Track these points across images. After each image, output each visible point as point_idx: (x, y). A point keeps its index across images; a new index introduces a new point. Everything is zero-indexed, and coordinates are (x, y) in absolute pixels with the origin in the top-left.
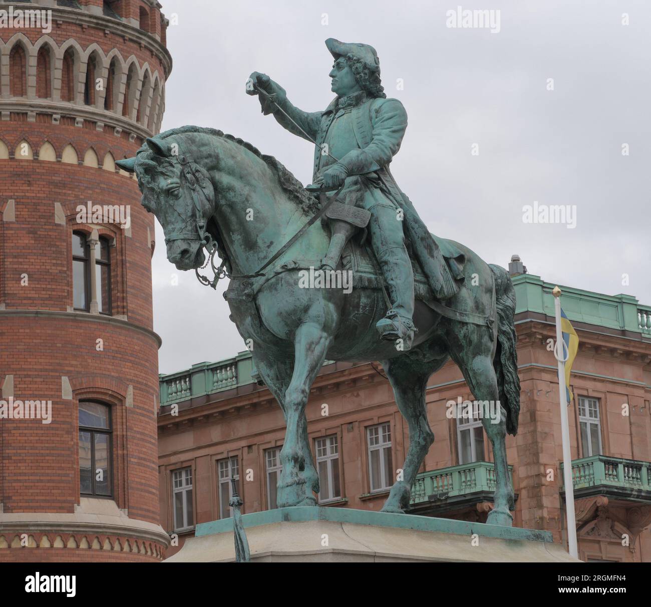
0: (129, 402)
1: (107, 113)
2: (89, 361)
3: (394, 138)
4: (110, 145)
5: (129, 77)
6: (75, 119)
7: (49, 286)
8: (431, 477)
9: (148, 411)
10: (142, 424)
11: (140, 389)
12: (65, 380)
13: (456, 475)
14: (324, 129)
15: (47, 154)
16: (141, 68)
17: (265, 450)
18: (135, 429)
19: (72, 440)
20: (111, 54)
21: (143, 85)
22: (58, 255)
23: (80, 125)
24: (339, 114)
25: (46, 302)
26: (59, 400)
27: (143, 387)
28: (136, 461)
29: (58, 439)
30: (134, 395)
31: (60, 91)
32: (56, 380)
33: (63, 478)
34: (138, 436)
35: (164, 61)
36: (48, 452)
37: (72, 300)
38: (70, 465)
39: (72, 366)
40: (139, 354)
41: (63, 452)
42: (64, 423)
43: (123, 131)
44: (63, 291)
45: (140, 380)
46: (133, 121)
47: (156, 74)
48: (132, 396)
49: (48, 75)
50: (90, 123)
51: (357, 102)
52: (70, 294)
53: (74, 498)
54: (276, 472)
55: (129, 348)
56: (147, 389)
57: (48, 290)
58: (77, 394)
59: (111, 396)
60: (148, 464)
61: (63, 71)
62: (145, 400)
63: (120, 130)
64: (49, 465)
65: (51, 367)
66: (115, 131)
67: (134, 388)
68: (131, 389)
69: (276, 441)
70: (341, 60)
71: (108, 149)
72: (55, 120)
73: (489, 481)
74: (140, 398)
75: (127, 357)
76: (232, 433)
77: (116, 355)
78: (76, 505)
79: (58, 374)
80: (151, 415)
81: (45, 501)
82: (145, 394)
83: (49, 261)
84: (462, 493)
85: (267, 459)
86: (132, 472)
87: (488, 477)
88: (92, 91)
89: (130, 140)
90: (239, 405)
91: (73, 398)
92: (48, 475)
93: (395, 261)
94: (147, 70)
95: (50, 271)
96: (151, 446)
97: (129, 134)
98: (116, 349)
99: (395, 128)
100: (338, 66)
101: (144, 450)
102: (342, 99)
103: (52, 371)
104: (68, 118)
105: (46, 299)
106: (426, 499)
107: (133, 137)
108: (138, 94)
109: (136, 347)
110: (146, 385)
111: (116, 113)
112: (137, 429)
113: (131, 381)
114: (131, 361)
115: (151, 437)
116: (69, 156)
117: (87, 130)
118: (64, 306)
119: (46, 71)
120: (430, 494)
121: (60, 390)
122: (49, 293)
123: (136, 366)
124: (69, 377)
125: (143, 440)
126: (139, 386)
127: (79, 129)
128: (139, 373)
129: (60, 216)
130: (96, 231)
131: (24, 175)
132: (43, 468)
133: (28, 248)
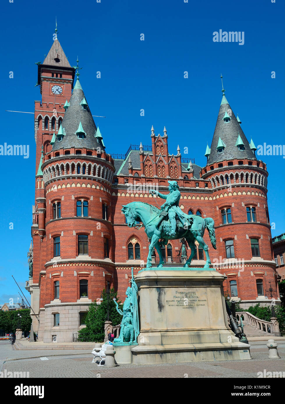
9: (267, 239)
10: (265, 242)
12: (247, 235)
15: (240, 193)
18: (263, 243)
19: (249, 246)
20: (251, 173)
21: (260, 177)
22: (243, 212)
25: (242, 221)
26: (246, 239)
28: (264, 249)
29: (247, 246)
32: (245, 235)
33: (248, 254)
36: (245, 249)
38: (249, 251)
39: (248, 232)
42: (248, 243)
44: (245, 219)
45: (264, 234)
46: (258, 185)
47: (263, 175)
50: (248, 186)
55: (261, 228)
56: (266, 235)
58: (250, 238)
59: (257, 237)
60: (268, 249)
62: (266, 237)
63: (255, 187)
65: (244, 233)
68: (262, 236)
71: (252, 191)
74: (264, 237)
75: (260, 230)
78: (251, 258)
88: (248, 180)
89: (258, 188)
96: (268, 246)
104: (243, 186)
111: (253, 183)
113: (262, 234)
116: (244, 193)
117: (247, 188)
118: (245, 222)
121: (246, 237)
123: (263, 231)
125: (266, 245)
129: (243, 205)
130: (251, 207)
131: (235, 198)
132: (244, 252)
133: (237, 211)
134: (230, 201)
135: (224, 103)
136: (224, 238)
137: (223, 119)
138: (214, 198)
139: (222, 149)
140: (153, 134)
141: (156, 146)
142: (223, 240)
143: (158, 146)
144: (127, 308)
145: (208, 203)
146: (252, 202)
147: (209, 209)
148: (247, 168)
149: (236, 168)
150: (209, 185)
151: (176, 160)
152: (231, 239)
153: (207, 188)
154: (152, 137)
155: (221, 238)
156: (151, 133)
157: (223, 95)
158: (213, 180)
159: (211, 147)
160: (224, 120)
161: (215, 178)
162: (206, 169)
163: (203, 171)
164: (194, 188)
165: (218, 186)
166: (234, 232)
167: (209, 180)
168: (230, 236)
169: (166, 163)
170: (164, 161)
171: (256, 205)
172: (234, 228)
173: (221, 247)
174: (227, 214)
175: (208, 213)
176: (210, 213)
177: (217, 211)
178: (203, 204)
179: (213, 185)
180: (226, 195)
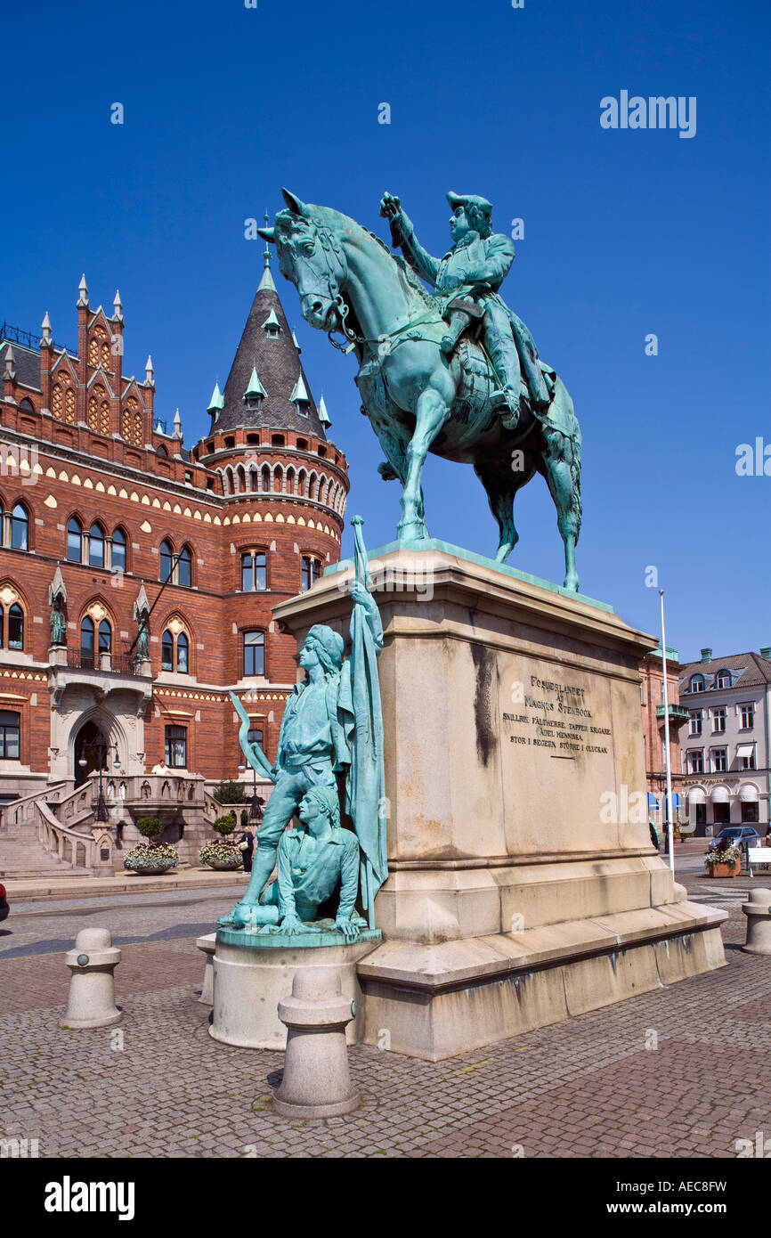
1: (319, 502)
3: (505, 259)
4: (320, 517)
6: (304, 504)
15: (291, 520)
20: (321, 475)
22: (295, 567)
23: (306, 507)
24: (456, 251)
31: (298, 490)
37: (301, 588)
44: (297, 584)
46: (331, 507)
49: (292, 482)
50: (311, 506)
52: (300, 586)
57: (290, 583)
61: (299, 480)
63: (325, 511)
66: (322, 511)
70: (460, 207)
71: (319, 520)
72: (295, 504)
83: (291, 570)
88: (313, 491)
93: (505, 350)
99: (506, 251)
104: (301, 503)
105: (290, 587)
111: (323, 502)
116: (301, 522)
117: (310, 510)
119: (292, 480)
127: (306, 509)
129: (296, 549)
130: (313, 558)
131: (280, 529)
133: (281, 563)
134: (266, 535)
135: (267, 287)
136: (242, 625)
137: (263, 326)
138: (227, 522)
139: (256, 400)
140: (84, 300)
141: (90, 338)
142: (240, 630)
143: (94, 339)
144: (315, 739)
145: (211, 530)
146: (316, 548)
147: (211, 547)
148: (314, 461)
149: (291, 455)
150: (217, 485)
151: (140, 396)
152: (261, 628)
153: (210, 492)
154: (79, 308)
155: (234, 625)
156: (78, 297)
157: (265, 267)
158: (230, 473)
159: (226, 391)
160: (266, 329)
161: (234, 470)
162: (213, 443)
163: (204, 448)
164: (181, 485)
165: (241, 491)
167: (219, 471)
168: (257, 623)
169: (113, 395)
170: (109, 389)
171: (324, 557)
172: (269, 602)
173: (233, 646)
174: (256, 567)
175: (208, 556)
176: (213, 556)
177: (230, 556)
178: (198, 530)
179: (227, 488)
180: (258, 518)
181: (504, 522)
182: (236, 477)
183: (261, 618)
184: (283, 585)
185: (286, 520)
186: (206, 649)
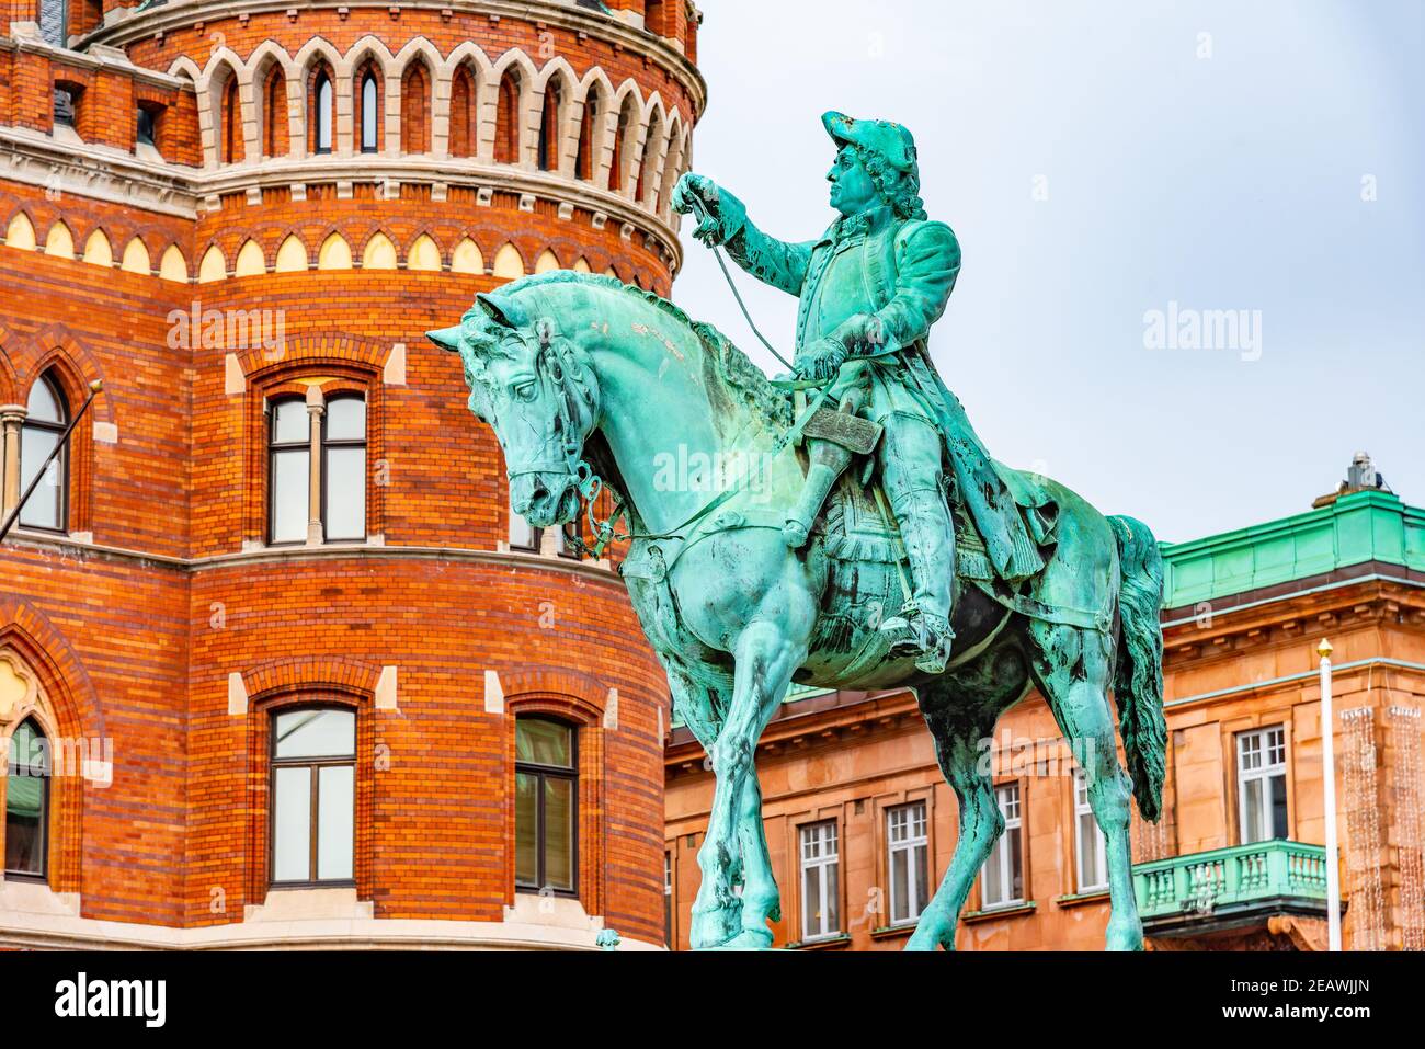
0: (610, 719)
1: (580, 185)
2: (537, 643)
3: (933, 293)
4: (584, 245)
5: (623, 119)
6: (519, 196)
7: (465, 505)
8: (1186, 868)
9: (647, 737)
10: (635, 761)
11: (632, 697)
12: (491, 679)
13: (1232, 864)
14: (815, 273)
15: (467, 260)
16: (645, 103)
17: (886, 809)
18: (620, 769)
19: (502, 788)
20: (589, 77)
21: (650, 134)
22: (484, 448)
23: (530, 208)
24: (841, 247)
25: (459, 533)
26: (478, 714)
27: (637, 692)
28: (620, 828)
29: (478, 785)
30: (619, 707)
31: (492, 145)
32: (474, 677)
33: (485, 858)
34: (626, 782)
35: (691, 89)
36: (458, 809)
37: (506, 530)
38: (497, 835)
39: (505, 651)
40: (631, 632)
41: (484, 810)
42: (489, 756)
43: (609, 219)
44: (491, 513)
45: (631, 679)
46: (629, 201)
47: (675, 112)
48: (616, 708)
49: (471, 114)
50: (547, 204)
51: (872, 225)
52: (503, 520)
53: (502, 895)
54: (905, 851)
55: (612, 621)
56: (645, 695)
57: (464, 511)
58: (512, 705)
59: (577, 708)
60: (645, 834)
61: (498, 107)
62: (639, 716)
63: (604, 216)
64: (458, 833)
65: (465, 654)
66: (595, 218)
67: (621, 694)
68: (613, 696)
69: (907, 792)
70: (849, 151)
71: (581, 253)
72: (483, 197)
73: (1292, 877)
74: (632, 713)
75: (609, 637)
76: (827, 775)
77: (587, 633)
78: (506, 907)
79: (477, 666)
80: (653, 745)
81: (452, 899)
82: (640, 704)
83: (466, 458)
84: (1242, 898)
85: (890, 826)
86: (614, 849)
87: (1292, 870)
88: (553, 145)
89: (623, 235)
90: (839, 723)
91: (506, 711)
92: (456, 851)
93: (920, 515)
94: (656, 106)
95: (468, 476)
96: (650, 801)
97: (621, 223)
98: (588, 621)
99: (935, 274)
100: (843, 162)
101: (637, 808)
102: (848, 220)
103: (469, 660)
104: (507, 195)
105: (462, 528)
106: (1176, 908)
107: (627, 231)
108: (638, 150)
109: (625, 619)
110: (643, 688)
111: (598, 184)
112: (625, 771)
113: (615, 681)
114: (615, 645)
115: (651, 785)
116: (508, 265)
117: (541, 217)
118: (491, 542)
119: (468, 108)
120: (1184, 899)
121: (481, 696)
122: (466, 516)
123: (624, 653)
124: (498, 672)
125: (635, 790)
126: (630, 690)
127: (525, 216)
128: (631, 667)
132: (447, 839)
133: (426, 432)
134: (369, 324)
136: (267, 679)
138: (214, 269)
142: (257, 700)
147: (149, 372)
150: (173, 126)
152: (340, 693)
153: (149, 157)
155: (235, 681)
161: (245, 71)
164: (39, 138)
165: (271, 151)
166: (381, 628)
167: (184, 74)
168: (331, 671)
172: (377, 591)
173: (230, 766)
174: (326, 446)
175: (137, 410)
176: (155, 409)
177: (223, 404)
178: (97, 308)
179: (210, 137)
180: (336, 255)
181: (966, 793)
182: (250, 97)
183: (341, 653)
184: (434, 519)
185: (447, 260)
186: (120, 778)
